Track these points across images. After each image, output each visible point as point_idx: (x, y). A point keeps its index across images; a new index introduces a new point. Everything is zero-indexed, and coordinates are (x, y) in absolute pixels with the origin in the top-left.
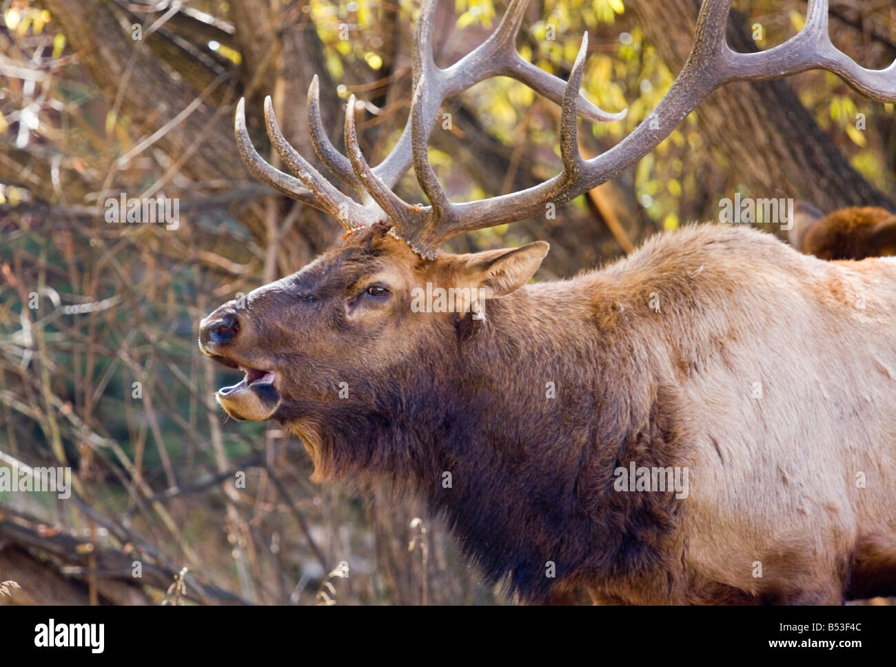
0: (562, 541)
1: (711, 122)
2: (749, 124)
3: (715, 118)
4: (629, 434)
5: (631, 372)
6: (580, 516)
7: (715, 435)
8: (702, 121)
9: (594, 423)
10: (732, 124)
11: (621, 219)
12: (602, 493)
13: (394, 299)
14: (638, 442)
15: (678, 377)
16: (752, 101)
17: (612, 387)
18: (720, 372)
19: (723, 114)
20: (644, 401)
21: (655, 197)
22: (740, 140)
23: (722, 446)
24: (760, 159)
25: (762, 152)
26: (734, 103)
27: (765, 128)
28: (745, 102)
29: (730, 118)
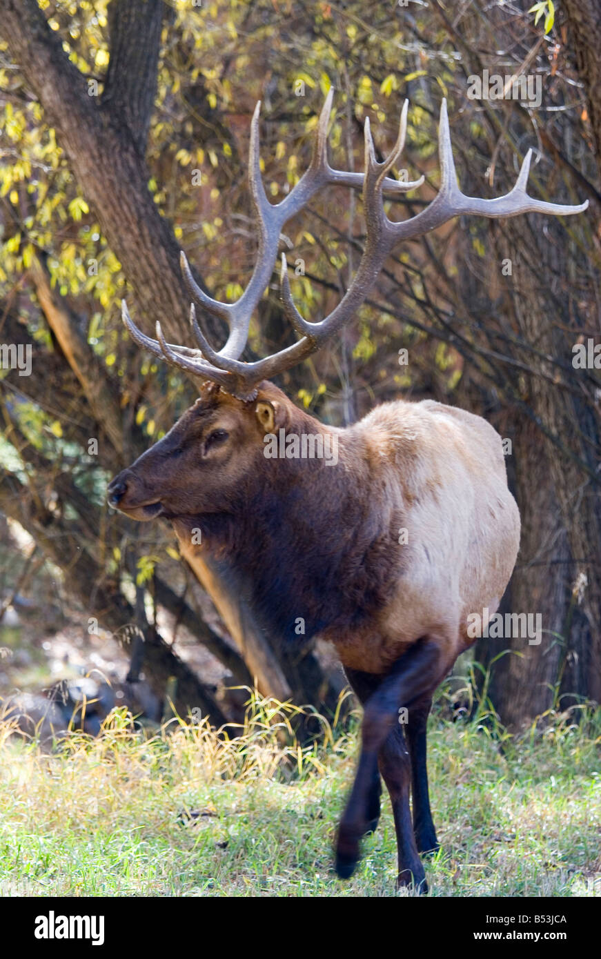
0: (323, 606)
1: (143, 296)
2: (170, 301)
3: (147, 294)
4: (376, 538)
5: (382, 498)
6: (336, 589)
7: (427, 545)
8: (137, 295)
9: (359, 527)
10: (158, 299)
11: (75, 356)
12: (352, 575)
13: (231, 436)
14: (380, 544)
15: (406, 506)
16: (173, 284)
17: (372, 505)
18: (432, 506)
19: (152, 291)
20: (387, 517)
21: (101, 339)
22: (163, 309)
23: (430, 553)
24: (176, 325)
25: (178, 320)
26: (160, 284)
27: (180, 303)
28: (168, 284)
29: (158, 294)
